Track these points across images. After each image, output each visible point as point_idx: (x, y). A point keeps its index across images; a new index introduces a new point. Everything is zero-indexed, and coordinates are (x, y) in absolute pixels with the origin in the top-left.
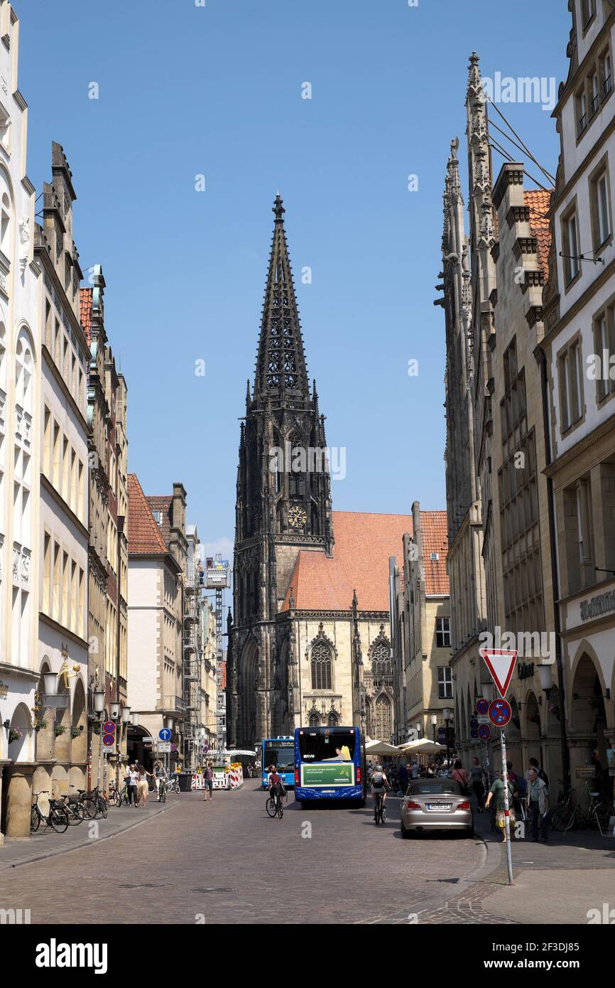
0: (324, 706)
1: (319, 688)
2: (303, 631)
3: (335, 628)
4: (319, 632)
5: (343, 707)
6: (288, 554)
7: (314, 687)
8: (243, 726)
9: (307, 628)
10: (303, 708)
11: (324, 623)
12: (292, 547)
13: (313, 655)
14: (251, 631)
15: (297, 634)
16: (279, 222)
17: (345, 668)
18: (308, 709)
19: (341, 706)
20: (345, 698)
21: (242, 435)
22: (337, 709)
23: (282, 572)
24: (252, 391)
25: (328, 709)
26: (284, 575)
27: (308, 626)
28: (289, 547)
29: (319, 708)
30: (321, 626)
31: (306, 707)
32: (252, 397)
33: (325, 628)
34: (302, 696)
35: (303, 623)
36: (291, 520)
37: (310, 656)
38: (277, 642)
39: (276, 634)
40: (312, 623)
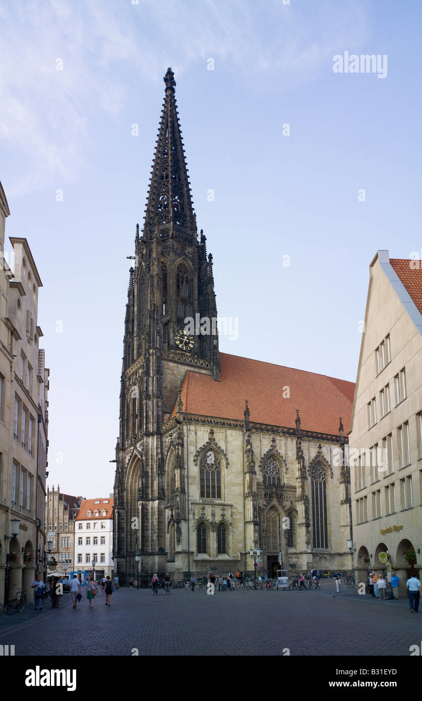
0: (213, 515)
1: (208, 496)
2: (192, 437)
3: (226, 436)
4: (210, 439)
5: (234, 517)
6: (175, 372)
7: (202, 495)
8: (127, 538)
9: (196, 433)
10: (191, 516)
11: (215, 430)
13: (201, 462)
14: (135, 448)
15: (185, 439)
17: (236, 477)
18: (197, 517)
19: (232, 516)
20: (236, 508)
22: (228, 518)
25: (218, 519)
27: (198, 433)
28: (176, 365)
29: (209, 517)
30: (212, 433)
31: (194, 514)
33: (215, 436)
34: (190, 503)
35: (192, 428)
37: (199, 462)
38: (162, 453)
39: (162, 445)
40: (202, 428)
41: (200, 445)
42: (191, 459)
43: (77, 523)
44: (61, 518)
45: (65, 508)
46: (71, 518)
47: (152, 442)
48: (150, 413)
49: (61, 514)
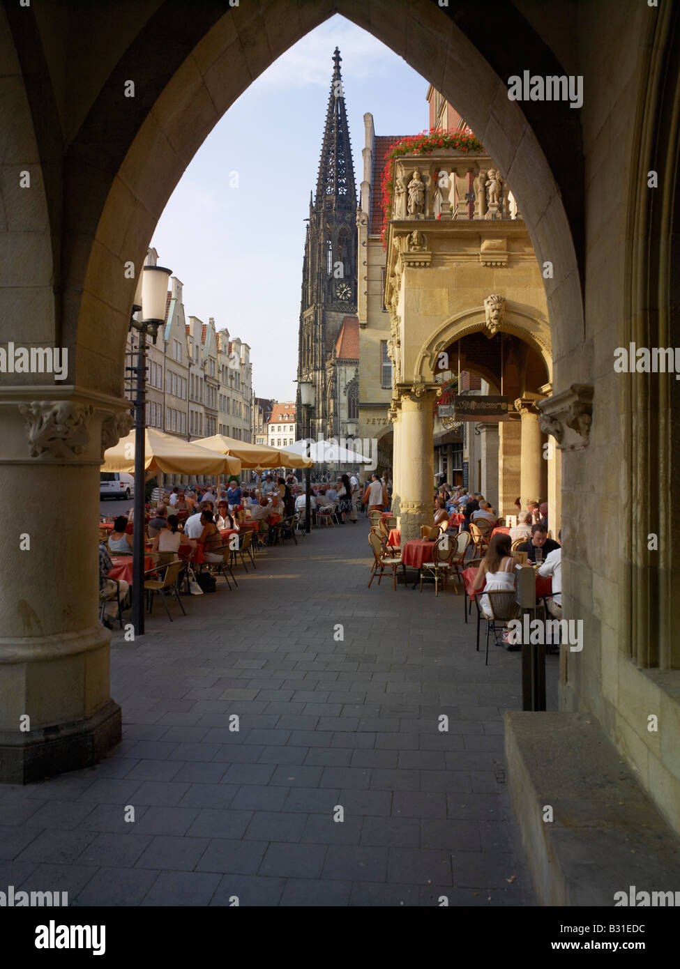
1: (354, 417)
2: (342, 374)
4: (355, 376)
6: (336, 319)
7: (350, 417)
9: (345, 372)
10: (341, 432)
12: (339, 314)
13: (349, 392)
14: (308, 377)
15: (338, 377)
16: (337, 67)
18: (345, 432)
21: (308, 234)
23: (331, 331)
24: (314, 199)
26: (333, 335)
27: (347, 372)
28: (336, 313)
30: (357, 371)
31: (343, 430)
32: (314, 204)
33: (359, 374)
34: (340, 422)
35: (343, 368)
36: (338, 294)
37: (347, 393)
38: (325, 384)
39: (325, 378)
40: (350, 368)
41: (348, 381)
42: (342, 391)
43: (270, 426)
44: (257, 421)
45: (260, 412)
46: (265, 421)
47: (319, 375)
48: (318, 353)
49: (256, 418)
